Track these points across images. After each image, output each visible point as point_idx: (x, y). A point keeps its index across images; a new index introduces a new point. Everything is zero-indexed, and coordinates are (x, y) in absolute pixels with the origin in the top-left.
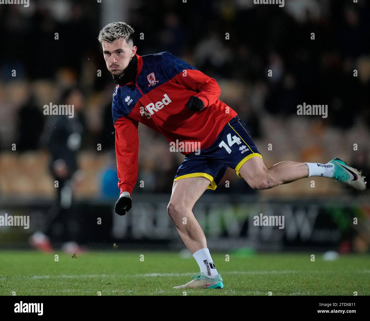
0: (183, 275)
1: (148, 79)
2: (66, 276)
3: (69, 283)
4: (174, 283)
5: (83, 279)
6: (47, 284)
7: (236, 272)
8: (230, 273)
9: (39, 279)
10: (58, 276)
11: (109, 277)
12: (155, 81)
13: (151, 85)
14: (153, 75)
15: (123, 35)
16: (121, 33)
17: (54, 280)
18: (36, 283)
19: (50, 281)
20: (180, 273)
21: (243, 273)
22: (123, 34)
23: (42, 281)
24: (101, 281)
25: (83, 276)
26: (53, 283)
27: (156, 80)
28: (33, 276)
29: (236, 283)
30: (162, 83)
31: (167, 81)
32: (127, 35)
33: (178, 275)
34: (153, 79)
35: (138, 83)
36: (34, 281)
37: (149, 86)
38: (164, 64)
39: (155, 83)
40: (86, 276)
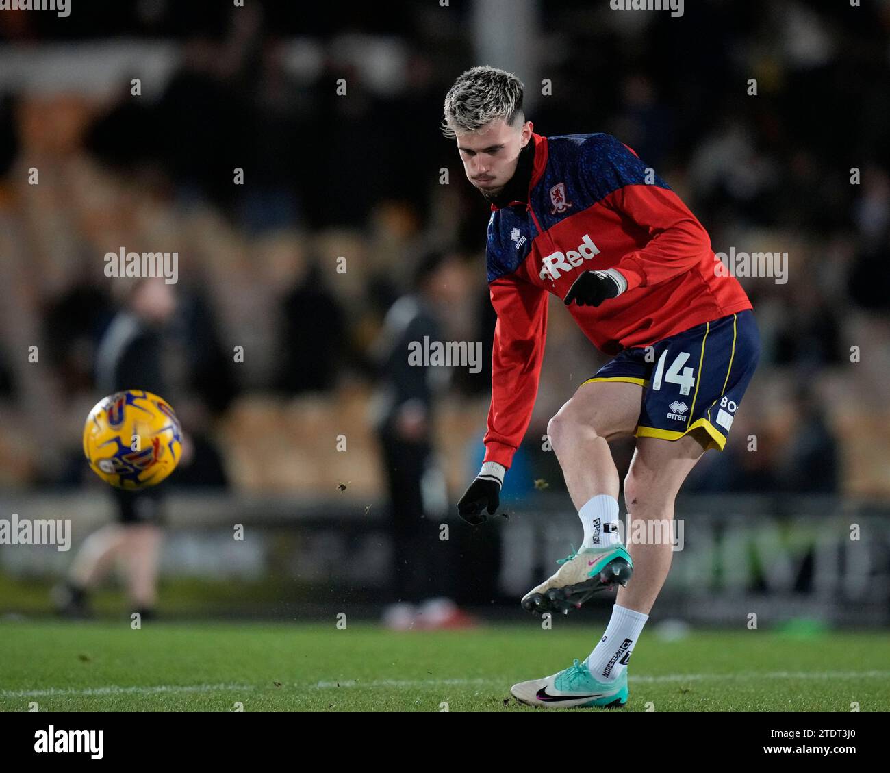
0: (662, 679)
1: (552, 197)
2: (393, 683)
3: (400, 698)
4: (641, 699)
5: (432, 689)
6: (348, 701)
7: (784, 674)
8: (772, 675)
9: (331, 690)
10: (375, 683)
11: (492, 684)
12: (564, 203)
13: (557, 212)
14: (561, 188)
15: (498, 113)
16: (494, 109)
17: (365, 691)
18: (324, 697)
19: (355, 693)
20: (656, 675)
21: (802, 675)
22: (500, 110)
23: (337, 694)
24: (474, 693)
25: (432, 682)
26: (363, 698)
27: (567, 201)
28: (317, 682)
29: (785, 700)
30: (579, 210)
31: (590, 206)
32: (509, 107)
33: (651, 680)
34: (561, 199)
35: (533, 203)
36: (318, 694)
37: (553, 213)
38: (583, 167)
39: (565, 209)
40: (439, 682)
